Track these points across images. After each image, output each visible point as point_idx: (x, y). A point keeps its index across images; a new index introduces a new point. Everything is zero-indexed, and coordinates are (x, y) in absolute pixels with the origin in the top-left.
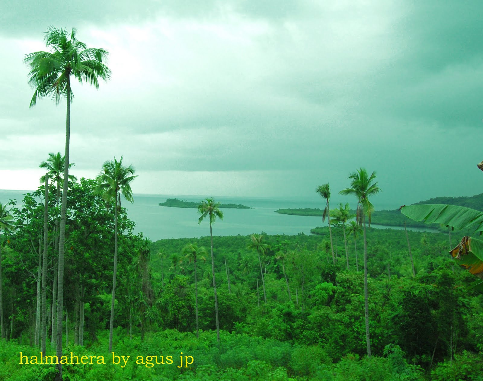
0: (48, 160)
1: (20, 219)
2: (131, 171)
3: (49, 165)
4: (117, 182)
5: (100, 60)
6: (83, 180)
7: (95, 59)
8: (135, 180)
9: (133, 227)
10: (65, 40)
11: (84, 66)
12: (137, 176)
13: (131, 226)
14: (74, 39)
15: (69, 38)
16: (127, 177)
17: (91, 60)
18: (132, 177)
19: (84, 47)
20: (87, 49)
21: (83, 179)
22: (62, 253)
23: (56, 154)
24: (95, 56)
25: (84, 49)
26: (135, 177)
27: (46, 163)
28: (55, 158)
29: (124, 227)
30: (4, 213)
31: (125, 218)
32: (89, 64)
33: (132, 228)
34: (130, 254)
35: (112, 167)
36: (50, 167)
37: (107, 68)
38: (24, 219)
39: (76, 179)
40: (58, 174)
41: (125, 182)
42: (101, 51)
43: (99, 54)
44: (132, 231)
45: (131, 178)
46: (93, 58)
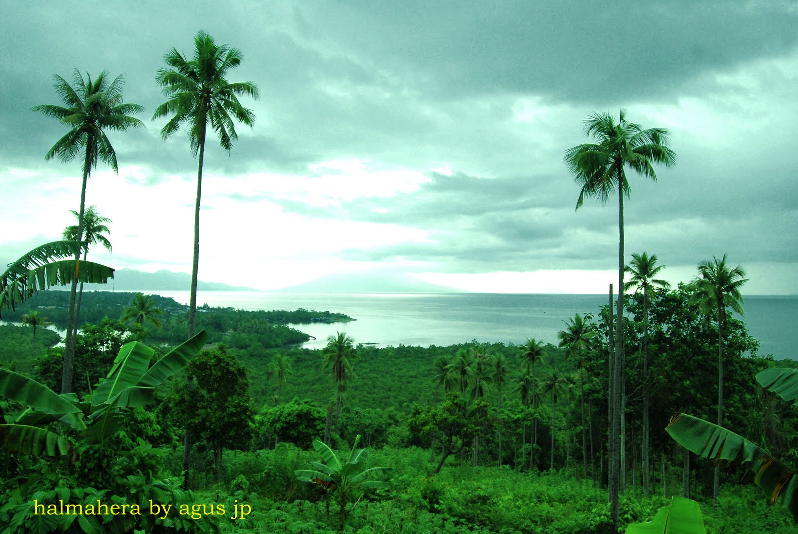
0: (632, 263)
1: (596, 337)
2: (740, 273)
3: (633, 269)
4: (719, 288)
5: (658, 142)
6: (681, 286)
7: (651, 142)
8: (746, 284)
9: (757, 347)
10: (611, 124)
11: (636, 154)
12: (747, 280)
13: (753, 346)
14: (624, 121)
15: (616, 122)
16: (734, 281)
17: (646, 144)
18: (741, 281)
19: (638, 129)
20: (642, 130)
21: (682, 284)
22: (617, 383)
23: (641, 255)
24: (651, 138)
25: (639, 132)
26: (744, 281)
27: (629, 267)
28: (639, 260)
29: (742, 347)
30: (584, 328)
31: (743, 334)
32: (645, 151)
33: (755, 349)
34: (751, 384)
35: (710, 269)
36: (634, 272)
37: (670, 151)
38: (600, 336)
39: (669, 284)
40: (645, 280)
41: (731, 288)
42: (659, 131)
43: (656, 135)
44: (757, 353)
45: (739, 283)
46: (648, 142)
